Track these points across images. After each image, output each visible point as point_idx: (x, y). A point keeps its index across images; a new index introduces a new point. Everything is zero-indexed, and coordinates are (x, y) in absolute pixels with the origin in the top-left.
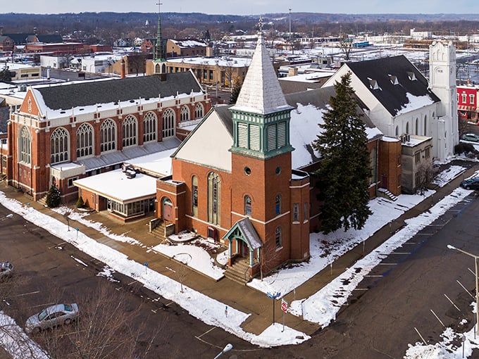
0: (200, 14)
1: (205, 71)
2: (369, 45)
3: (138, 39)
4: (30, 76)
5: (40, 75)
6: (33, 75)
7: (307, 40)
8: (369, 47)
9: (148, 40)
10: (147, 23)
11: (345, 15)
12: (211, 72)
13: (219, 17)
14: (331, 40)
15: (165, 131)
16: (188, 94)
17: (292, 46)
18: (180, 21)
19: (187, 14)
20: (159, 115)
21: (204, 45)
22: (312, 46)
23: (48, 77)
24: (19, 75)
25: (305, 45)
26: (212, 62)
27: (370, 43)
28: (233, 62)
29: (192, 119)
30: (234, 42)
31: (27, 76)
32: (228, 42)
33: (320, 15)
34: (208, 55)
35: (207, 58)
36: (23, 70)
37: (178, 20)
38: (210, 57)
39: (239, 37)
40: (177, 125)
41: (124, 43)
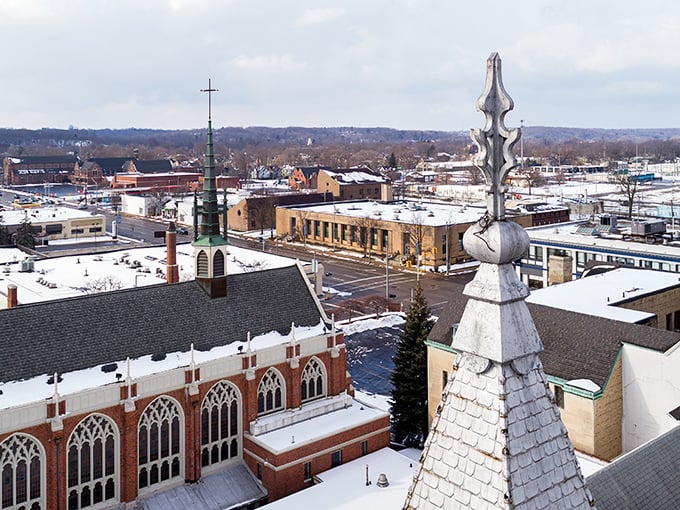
0: (388, 129)
1: (373, 231)
2: (654, 179)
3: (288, 167)
4: (87, 232)
5: (104, 230)
6: (91, 230)
7: (551, 170)
8: (656, 183)
9: (298, 169)
10: (309, 142)
11: (603, 130)
12: (385, 233)
13: (415, 135)
14: (590, 170)
15: (210, 446)
16: (285, 331)
17: (528, 179)
18: (358, 140)
19: (368, 130)
20: (191, 403)
21: (379, 179)
22: (560, 180)
23: (113, 234)
24: (67, 230)
25: (548, 179)
26: (388, 213)
27: (656, 176)
28: (427, 213)
29: (291, 406)
30: (432, 173)
31: (82, 231)
32: (424, 173)
33: (565, 130)
34: (384, 198)
35: (383, 203)
36: (74, 222)
37: (355, 138)
38: (388, 203)
39: (442, 165)
40: (247, 428)
41: (267, 173)
